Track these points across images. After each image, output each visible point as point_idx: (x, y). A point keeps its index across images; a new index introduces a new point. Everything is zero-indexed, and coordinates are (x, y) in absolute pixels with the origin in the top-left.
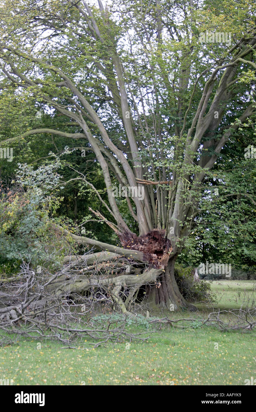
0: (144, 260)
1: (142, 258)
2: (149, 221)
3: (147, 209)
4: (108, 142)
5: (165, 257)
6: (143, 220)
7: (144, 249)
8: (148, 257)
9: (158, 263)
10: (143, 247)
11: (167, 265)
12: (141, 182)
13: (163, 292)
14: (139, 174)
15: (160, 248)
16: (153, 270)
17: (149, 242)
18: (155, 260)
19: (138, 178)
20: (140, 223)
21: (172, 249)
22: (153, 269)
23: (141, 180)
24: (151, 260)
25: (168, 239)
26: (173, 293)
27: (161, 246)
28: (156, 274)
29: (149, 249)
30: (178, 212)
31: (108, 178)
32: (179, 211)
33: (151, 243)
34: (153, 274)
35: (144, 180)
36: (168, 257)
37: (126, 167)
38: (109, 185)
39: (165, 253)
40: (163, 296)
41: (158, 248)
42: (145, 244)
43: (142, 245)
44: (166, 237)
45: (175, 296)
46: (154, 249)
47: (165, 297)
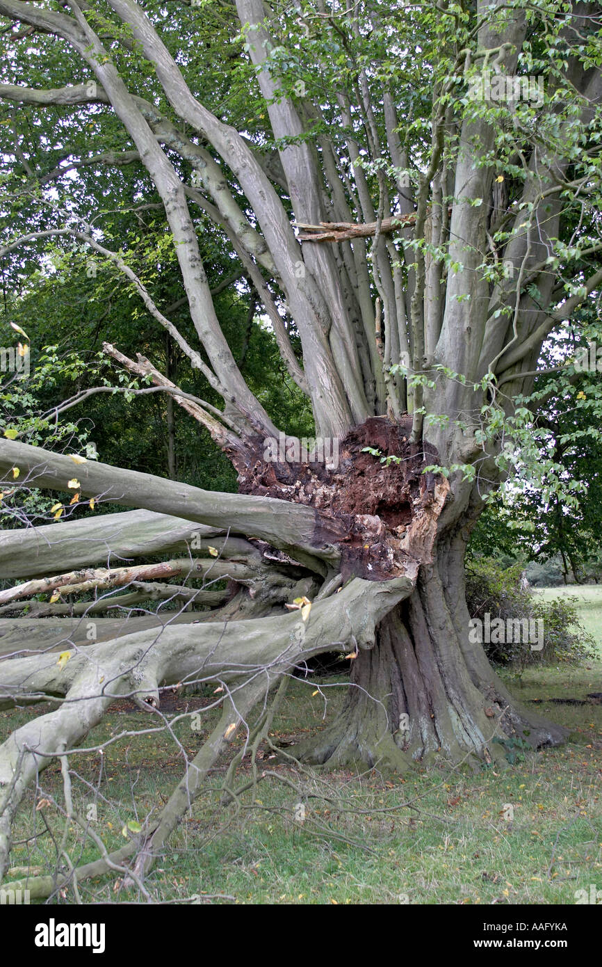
0: (316, 543)
1: (309, 533)
2: (350, 386)
3: (344, 339)
4: (183, 102)
5: (422, 526)
6: (326, 381)
7: (335, 498)
8: (337, 526)
9: (384, 554)
10: (331, 491)
11: (430, 560)
12: (313, 237)
13: (421, 675)
14: (305, 207)
15: (399, 488)
16: (358, 586)
17: (355, 468)
18: (374, 539)
19: (302, 221)
20: (316, 395)
21: (446, 486)
22: (358, 580)
23: (310, 226)
24: (354, 539)
25: (428, 445)
26: (465, 677)
27: (401, 479)
28: (371, 607)
29: (353, 496)
30: (462, 315)
31: (185, 229)
32: (467, 311)
33: (362, 473)
34: (357, 604)
35: (322, 225)
36: (434, 525)
37: (254, 184)
38: (189, 255)
39: (419, 506)
40: (422, 695)
41: (391, 489)
42: (338, 477)
43: (329, 482)
44: (420, 434)
45: (473, 692)
46: (373, 496)
47: (430, 695)
